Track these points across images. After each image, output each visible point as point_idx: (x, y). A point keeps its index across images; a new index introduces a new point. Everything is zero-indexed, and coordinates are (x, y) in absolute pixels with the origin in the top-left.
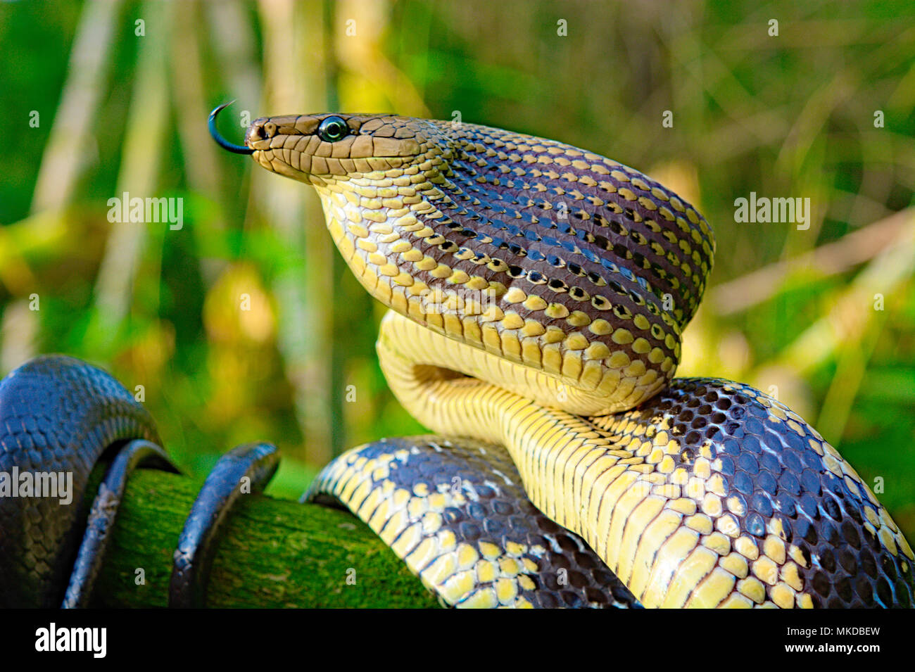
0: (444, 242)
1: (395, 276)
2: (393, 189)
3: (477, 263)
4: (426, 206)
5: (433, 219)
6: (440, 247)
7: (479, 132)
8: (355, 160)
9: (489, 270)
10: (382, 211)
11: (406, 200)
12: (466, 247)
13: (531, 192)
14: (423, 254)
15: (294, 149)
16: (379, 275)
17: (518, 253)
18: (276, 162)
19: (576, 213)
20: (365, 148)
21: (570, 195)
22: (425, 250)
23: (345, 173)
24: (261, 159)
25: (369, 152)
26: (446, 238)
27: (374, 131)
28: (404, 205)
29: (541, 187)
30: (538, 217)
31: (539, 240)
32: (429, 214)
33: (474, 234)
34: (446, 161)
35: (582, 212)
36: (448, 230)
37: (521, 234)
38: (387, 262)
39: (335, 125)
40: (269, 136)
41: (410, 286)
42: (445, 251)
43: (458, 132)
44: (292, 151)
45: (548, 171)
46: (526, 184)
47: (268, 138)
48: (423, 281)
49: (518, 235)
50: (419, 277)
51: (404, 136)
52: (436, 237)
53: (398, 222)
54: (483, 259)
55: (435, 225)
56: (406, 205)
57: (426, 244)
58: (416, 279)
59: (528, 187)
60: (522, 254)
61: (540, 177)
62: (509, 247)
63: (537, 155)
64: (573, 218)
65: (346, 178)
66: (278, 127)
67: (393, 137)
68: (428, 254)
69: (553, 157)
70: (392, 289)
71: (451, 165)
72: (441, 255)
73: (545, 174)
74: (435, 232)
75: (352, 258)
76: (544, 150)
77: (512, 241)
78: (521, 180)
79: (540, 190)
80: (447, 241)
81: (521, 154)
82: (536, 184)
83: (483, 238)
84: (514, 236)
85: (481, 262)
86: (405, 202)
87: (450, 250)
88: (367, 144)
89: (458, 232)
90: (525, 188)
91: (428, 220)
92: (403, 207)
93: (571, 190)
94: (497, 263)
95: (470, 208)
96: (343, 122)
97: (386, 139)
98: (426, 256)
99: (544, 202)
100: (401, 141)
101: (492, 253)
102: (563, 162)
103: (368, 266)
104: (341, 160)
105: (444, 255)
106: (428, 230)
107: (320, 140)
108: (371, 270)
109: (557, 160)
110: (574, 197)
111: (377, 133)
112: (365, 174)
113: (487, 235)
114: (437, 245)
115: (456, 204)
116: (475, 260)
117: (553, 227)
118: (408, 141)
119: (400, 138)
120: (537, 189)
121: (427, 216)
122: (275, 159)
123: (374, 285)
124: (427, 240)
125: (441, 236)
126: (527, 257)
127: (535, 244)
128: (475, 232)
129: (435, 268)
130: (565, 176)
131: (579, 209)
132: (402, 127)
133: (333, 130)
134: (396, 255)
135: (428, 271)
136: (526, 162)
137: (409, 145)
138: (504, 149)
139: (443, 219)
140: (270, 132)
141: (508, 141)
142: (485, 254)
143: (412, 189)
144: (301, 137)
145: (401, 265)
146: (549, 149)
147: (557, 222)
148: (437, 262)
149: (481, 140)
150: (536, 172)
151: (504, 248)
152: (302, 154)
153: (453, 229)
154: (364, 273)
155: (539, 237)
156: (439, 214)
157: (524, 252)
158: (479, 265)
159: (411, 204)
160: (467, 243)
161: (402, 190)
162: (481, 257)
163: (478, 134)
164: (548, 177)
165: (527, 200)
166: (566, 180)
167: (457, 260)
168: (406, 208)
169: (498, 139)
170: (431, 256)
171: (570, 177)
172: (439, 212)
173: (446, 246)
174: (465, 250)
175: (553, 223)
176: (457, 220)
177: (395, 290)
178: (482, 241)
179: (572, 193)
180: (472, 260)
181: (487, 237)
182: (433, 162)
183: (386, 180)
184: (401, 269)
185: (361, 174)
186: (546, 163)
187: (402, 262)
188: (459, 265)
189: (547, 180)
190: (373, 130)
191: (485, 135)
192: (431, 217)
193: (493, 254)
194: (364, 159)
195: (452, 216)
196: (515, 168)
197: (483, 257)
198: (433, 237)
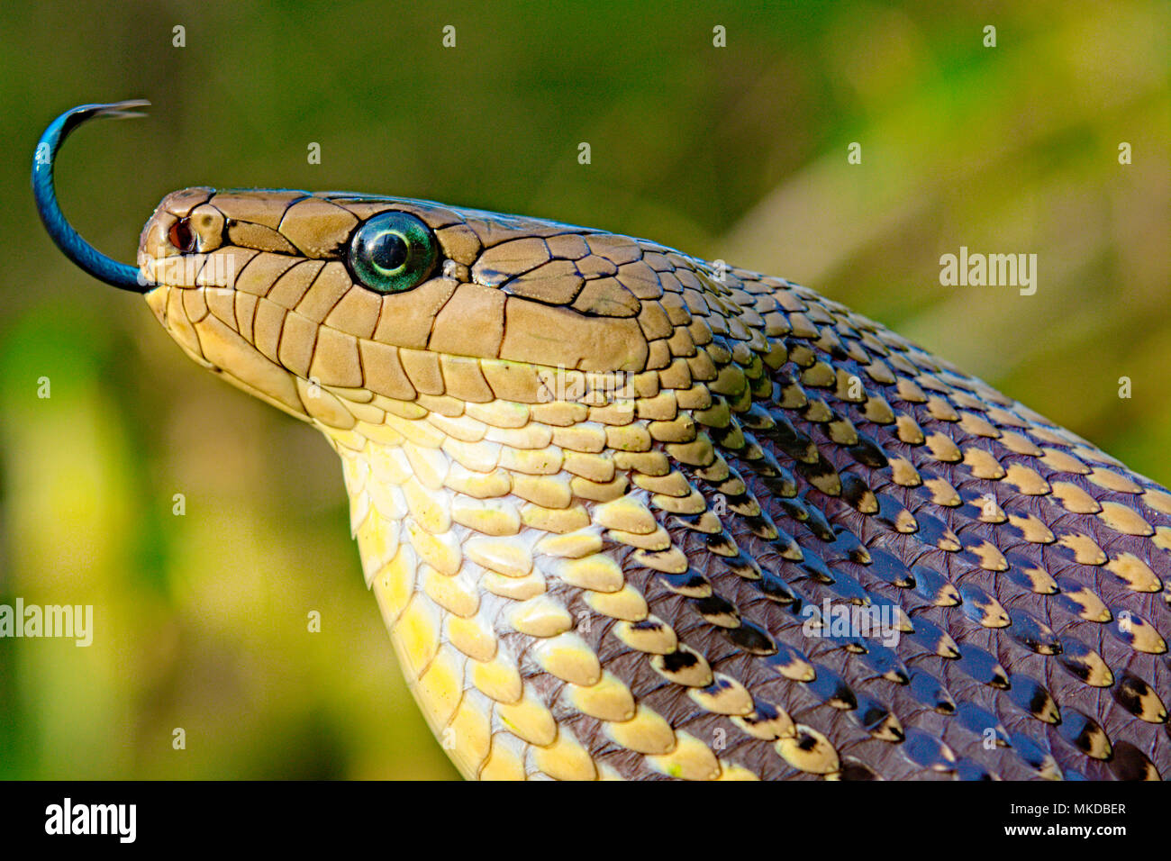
0: (670, 650)
1: (509, 703)
2: (553, 455)
3: (750, 730)
4: (642, 523)
5: (655, 572)
6: (657, 663)
7: (858, 339)
8: (444, 358)
9: (778, 758)
10: (507, 502)
11: (580, 486)
12: (732, 675)
13: (956, 561)
14: (602, 666)
15: (266, 296)
16: (467, 687)
17: (878, 729)
18: (211, 329)
19: (1072, 658)
20: (479, 328)
21: (1070, 601)
22: (611, 656)
23: (411, 395)
24: (172, 312)
25: (490, 340)
26: (680, 639)
27: (513, 278)
28: (574, 500)
29: (991, 557)
30: (958, 641)
31: (947, 706)
32: (649, 552)
33: (767, 645)
34: (723, 400)
35: (1092, 660)
36: (693, 617)
37: (899, 674)
38: (495, 655)
39: (401, 241)
40: (201, 249)
41: (545, 747)
42: (669, 676)
43: (793, 316)
44: (262, 300)
45: (1025, 516)
46: (950, 535)
47: (195, 252)
48: (582, 743)
49: (891, 676)
50: (574, 729)
51: (602, 310)
52: (653, 627)
53: (549, 545)
54: (772, 724)
55: (658, 592)
56: (583, 501)
57: (617, 641)
58: (566, 733)
59: (955, 548)
60: (887, 735)
61: (996, 524)
62: (854, 706)
63: (1005, 458)
64: (1058, 671)
65: (412, 407)
66: (228, 226)
67: (569, 306)
68: (616, 672)
69: (1050, 477)
70: (492, 736)
71: (742, 416)
72: (654, 684)
73: (1015, 521)
74: (650, 610)
75: (399, 618)
76: (1030, 449)
77: (869, 688)
78: (941, 517)
79: (986, 565)
80: (684, 648)
81: (962, 442)
82: (979, 543)
83: (787, 661)
84: (875, 674)
85: (763, 731)
86: (577, 493)
87: (683, 676)
88: (487, 319)
89: (719, 629)
90: (944, 545)
91: (640, 568)
92: (569, 506)
93: (1077, 589)
94: (807, 744)
95: (770, 565)
96: (421, 232)
97: (549, 310)
98: (607, 675)
99: (988, 602)
100: (593, 322)
101: (800, 708)
102: (1074, 500)
103: (443, 651)
104: (403, 352)
105: (662, 687)
106: (631, 599)
107: (349, 282)
108: (449, 663)
109: (1060, 489)
110: (1081, 608)
111: (524, 287)
112: (469, 406)
113: (800, 656)
114: (648, 655)
115: (733, 543)
116: (747, 720)
117: (998, 679)
118: (615, 327)
119: (589, 314)
120: (978, 559)
121: (639, 558)
122: (210, 317)
123: (448, 714)
124: (623, 631)
125: (668, 629)
126: (899, 747)
127: (931, 714)
128: (770, 637)
129: (626, 721)
130: (1069, 541)
131: (1085, 651)
132: (604, 276)
133: (392, 252)
134: (519, 641)
135: (601, 721)
136: (970, 469)
137: (613, 339)
138: (919, 410)
139: (686, 578)
140: (204, 236)
141: (938, 393)
142: (780, 709)
143: (605, 463)
144: (294, 261)
145: (532, 676)
146: (1047, 450)
147: (1007, 670)
148: (636, 700)
149: (860, 364)
150: (990, 508)
151: (839, 704)
152: (291, 314)
153: (710, 619)
154: (424, 671)
155: (950, 700)
156: (674, 560)
157: (894, 731)
158: (752, 739)
159: (596, 502)
160: (738, 663)
161: (573, 459)
162: (768, 715)
163: (853, 345)
164: (1019, 532)
165: (936, 583)
166: (1070, 554)
167: (696, 706)
168: (579, 510)
169: (909, 376)
170: (625, 682)
171: (1085, 549)
172: (677, 553)
173: (676, 661)
174: (726, 685)
175: (999, 670)
176: (728, 591)
177: (497, 739)
178: (783, 670)
179: (1076, 597)
180: (738, 721)
181: (799, 663)
182: (684, 398)
183: (533, 428)
184: (530, 688)
185: (461, 404)
186: (1026, 489)
187: (533, 670)
188: (697, 724)
189: (1012, 540)
190: (513, 271)
191: (873, 353)
192: (650, 562)
193: (803, 713)
194: (474, 361)
195: (714, 581)
196: (934, 477)
197: (775, 717)
198: (640, 626)
